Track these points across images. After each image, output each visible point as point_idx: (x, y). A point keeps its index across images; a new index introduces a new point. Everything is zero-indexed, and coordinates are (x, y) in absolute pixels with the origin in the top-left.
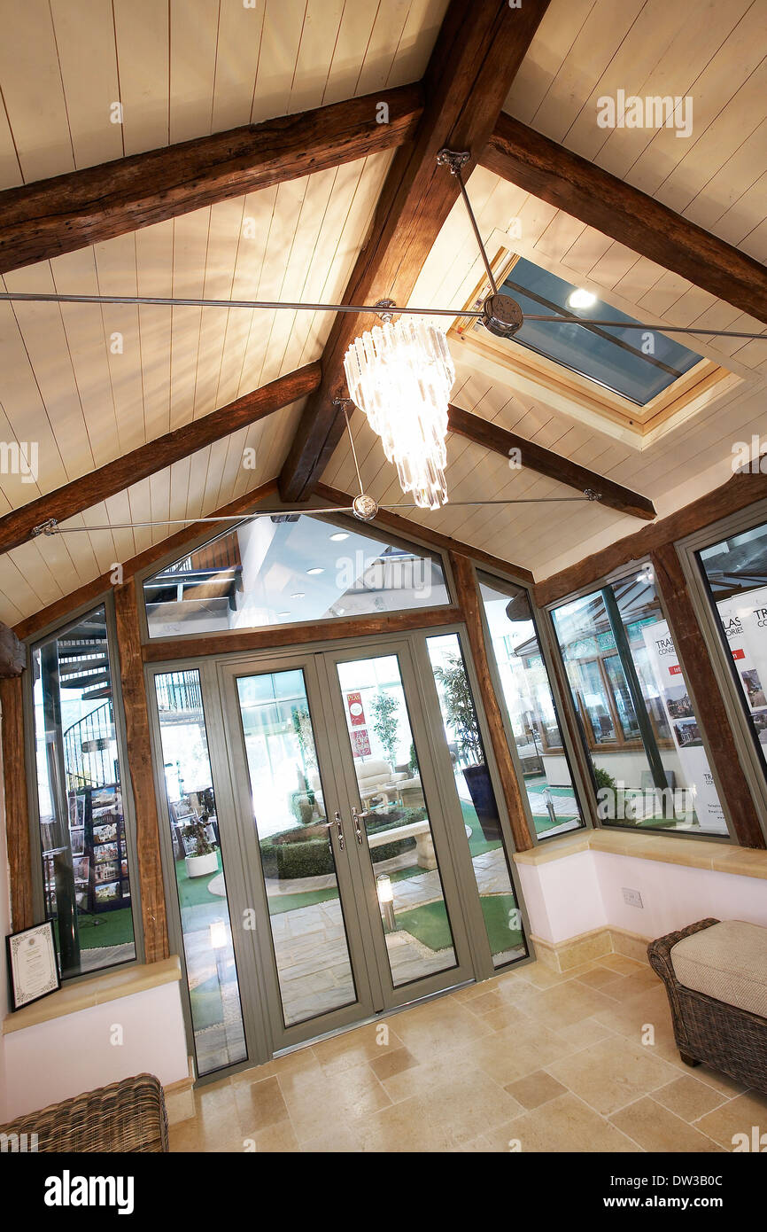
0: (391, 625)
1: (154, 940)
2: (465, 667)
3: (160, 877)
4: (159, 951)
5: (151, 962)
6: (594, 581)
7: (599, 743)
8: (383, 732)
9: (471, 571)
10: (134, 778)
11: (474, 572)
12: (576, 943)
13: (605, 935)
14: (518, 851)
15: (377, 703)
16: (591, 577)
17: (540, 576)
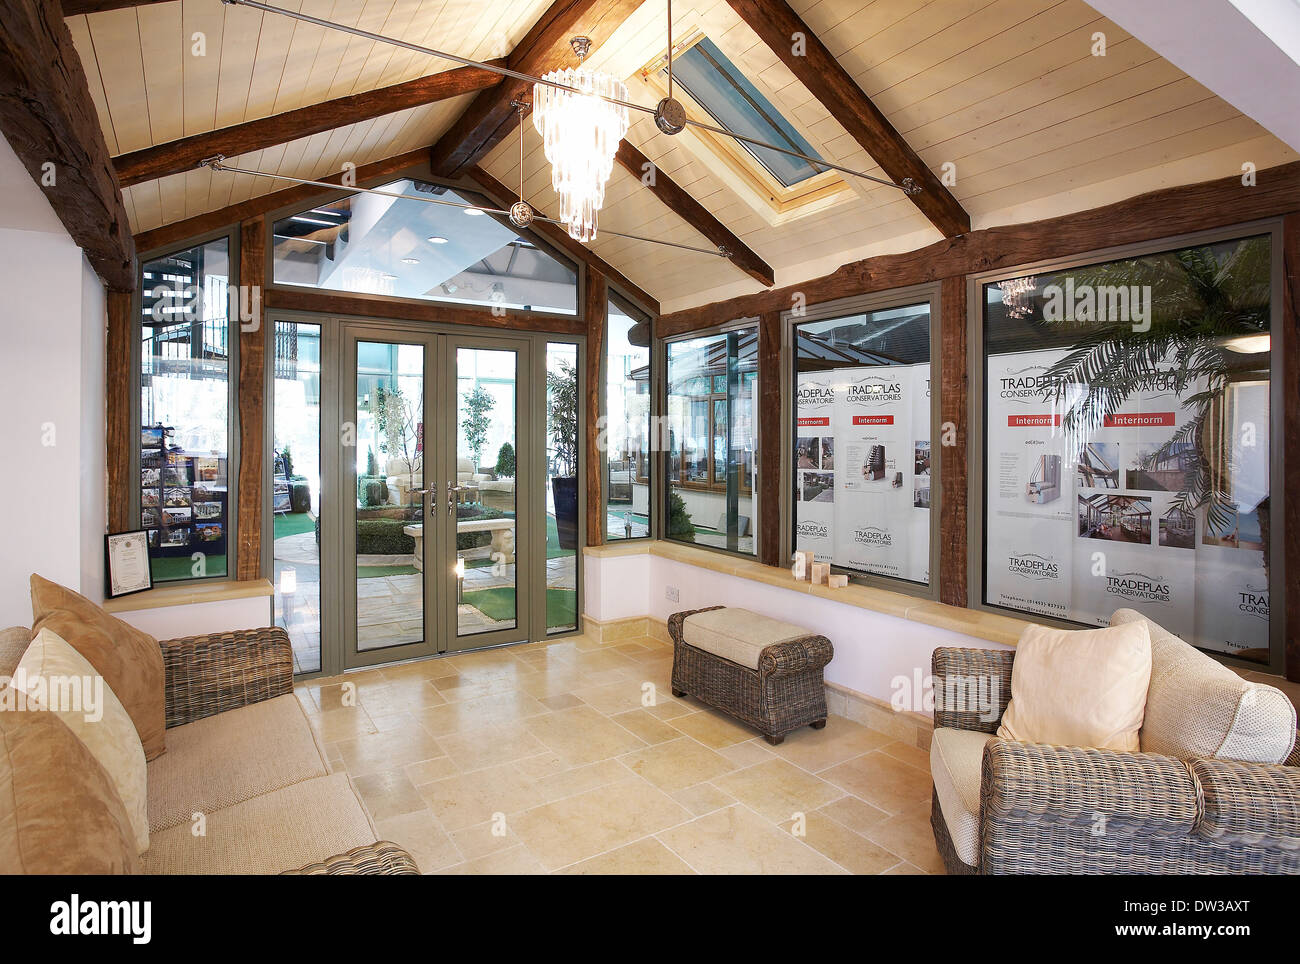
0: (517, 323)
1: (247, 561)
2: (577, 378)
3: (259, 509)
4: (251, 572)
5: (243, 580)
6: (711, 326)
7: (691, 481)
8: (472, 429)
9: (603, 289)
10: (244, 415)
11: (606, 290)
12: (618, 623)
13: (644, 621)
14: (588, 545)
15: (471, 397)
16: (709, 323)
17: (667, 309)
